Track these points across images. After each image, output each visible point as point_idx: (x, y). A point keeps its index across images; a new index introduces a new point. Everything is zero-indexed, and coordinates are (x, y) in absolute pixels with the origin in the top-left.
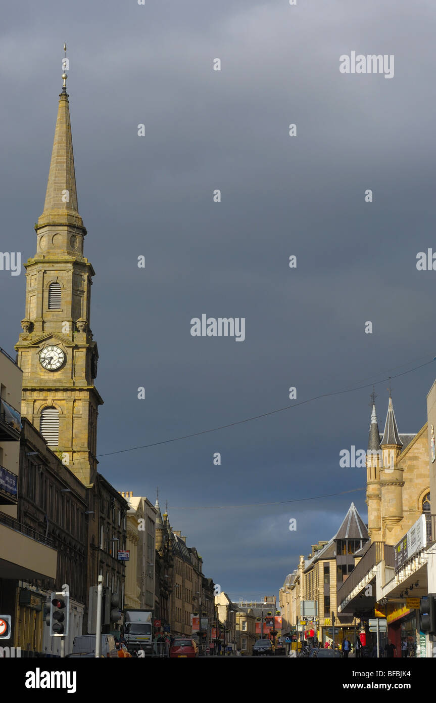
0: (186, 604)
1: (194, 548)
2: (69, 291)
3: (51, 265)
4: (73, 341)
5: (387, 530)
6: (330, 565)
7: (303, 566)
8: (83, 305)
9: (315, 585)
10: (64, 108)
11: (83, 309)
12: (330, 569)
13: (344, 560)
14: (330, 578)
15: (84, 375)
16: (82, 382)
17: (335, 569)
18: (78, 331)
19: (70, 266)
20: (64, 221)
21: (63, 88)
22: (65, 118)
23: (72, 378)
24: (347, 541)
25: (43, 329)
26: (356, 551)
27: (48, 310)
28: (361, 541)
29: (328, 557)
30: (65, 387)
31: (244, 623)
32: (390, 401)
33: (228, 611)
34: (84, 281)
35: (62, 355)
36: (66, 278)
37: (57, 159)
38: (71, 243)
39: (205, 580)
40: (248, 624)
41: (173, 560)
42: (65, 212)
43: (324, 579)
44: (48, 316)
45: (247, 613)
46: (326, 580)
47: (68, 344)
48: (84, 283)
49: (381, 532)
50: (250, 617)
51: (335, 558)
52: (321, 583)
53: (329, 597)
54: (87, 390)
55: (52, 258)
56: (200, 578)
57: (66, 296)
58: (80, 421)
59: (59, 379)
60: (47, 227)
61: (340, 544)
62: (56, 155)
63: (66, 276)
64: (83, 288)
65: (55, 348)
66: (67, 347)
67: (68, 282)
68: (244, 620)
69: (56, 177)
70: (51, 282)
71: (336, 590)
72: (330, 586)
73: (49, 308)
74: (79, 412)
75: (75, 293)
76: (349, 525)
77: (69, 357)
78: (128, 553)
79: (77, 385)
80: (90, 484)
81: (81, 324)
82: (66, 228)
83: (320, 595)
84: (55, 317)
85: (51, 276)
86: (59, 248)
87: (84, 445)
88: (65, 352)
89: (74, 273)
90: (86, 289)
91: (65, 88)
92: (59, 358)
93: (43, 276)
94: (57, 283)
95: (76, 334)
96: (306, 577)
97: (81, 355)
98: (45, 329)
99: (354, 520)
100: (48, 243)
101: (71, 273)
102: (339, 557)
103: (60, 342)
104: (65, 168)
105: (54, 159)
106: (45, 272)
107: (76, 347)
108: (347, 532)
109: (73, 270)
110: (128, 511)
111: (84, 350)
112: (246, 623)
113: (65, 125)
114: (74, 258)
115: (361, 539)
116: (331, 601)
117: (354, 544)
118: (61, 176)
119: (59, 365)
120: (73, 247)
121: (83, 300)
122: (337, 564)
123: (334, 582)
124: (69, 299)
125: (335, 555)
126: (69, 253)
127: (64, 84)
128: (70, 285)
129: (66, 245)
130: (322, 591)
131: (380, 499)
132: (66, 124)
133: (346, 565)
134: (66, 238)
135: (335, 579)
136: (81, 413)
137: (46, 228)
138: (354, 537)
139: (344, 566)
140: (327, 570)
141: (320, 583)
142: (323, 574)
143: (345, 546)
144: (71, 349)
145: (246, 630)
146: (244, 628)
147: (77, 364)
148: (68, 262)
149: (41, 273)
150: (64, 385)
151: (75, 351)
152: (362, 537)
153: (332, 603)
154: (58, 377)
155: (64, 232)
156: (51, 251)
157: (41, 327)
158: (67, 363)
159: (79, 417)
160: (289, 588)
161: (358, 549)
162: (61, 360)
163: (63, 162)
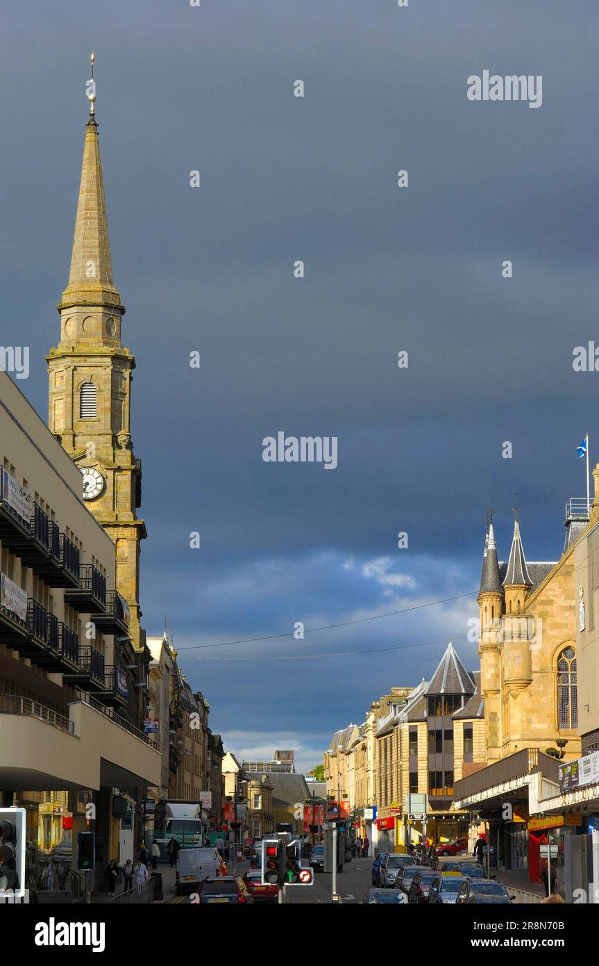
0: (196, 778)
1: (200, 693)
2: (107, 394)
3: (83, 359)
4: (114, 461)
5: (511, 697)
6: (418, 729)
7: (374, 727)
8: (124, 412)
9: (395, 756)
10: (94, 143)
11: (124, 417)
12: (418, 735)
13: (439, 723)
14: (418, 747)
15: (128, 505)
16: (126, 516)
17: (426, 735)
18: (120, 448)
19: (108, 361)
20: (99, 299)
21: (91, 115)
22: (94, 157)
23: (114, 510)
24: (443, 697)
25: (74, 445)
26: (455, 710)
27: (80, 420)
28: (462, 697)
29: (416, 718)
30: (105, 522)
31: (256, 796)
32: (516, 525)
33: (238, 781)
34: (125, 379)
35: (100, 480)
36: (104, 378)
37: (86, 214)
38: (107, 328)
39: (211, 738)
40: (262, 800)
41: (181, 716)
42: (99, 287)
43: (410, 748)
44: (81, 428)
45: (261, 782)
46: (412, 750)
47: (108, 465)
48: (125, 383)
49: (500, 696)
50: (265, 789)
51: (425, 720)
52: (406, 753)
53: (417, 773)
54: (135, 526)
55: (84, 350)
56: (207, 735)
57: (102, 400)
58: (125, 566)
59: (96, 511)
60: (76, 307)
61: (433, 702)
62: (84, 207)
63: (103, 373)
64: (124, 389)
65: (91, 471)
66: (107, 469)
67: (105, 382)
68: (257, 793)
69: (85, 238)
70: (84, 382)
71: (426, 765)
72: (418, 759)
73: (81, 417)
74: (124, 554)
75: (114, 397)
76: (445, 675)
77: (109, 482)
78: (157, 723)
79: (121, 519)
80: (140, 647)
81: (124, 438)
82: (100, 309)
83: (403, 772)
84: (89, 429)
85: (84, 374)
86: (92, 336)
87: (131, 598)
88: (105, 476)
89: (113, 371)
90: (127, 391)
91: (93, 115)
92: (97, 484)
93: (73, 374)
94: (91, 383)
95: (117, 452)
96: (380, 744)
97: (125, 480)
98: (77, 444)
99: (452, 668)
100: (78, 329)
101: (109, 371)
102: (431, 719)
103: (97, 463)
104: (96, 225)
105: (81, 213)
106: (75, 369)
107: (119, 469)
108: (443, 685)
109: (112, 367)
110: (151, 662)
111: (129, 473)
112: (260, 798)
113: (94, 167)
114: (113, 349)
115: (462, 694)
116: (419, 780)
117: (452, 701)
118: (92, 238)
119: (96, 493)
120: (110, 333)
121: (124, 406)
122: (428, 728)
123: (423, 753)
124: (108, 404)
125: (425, 715)
126: (105, 343)
127: (92, 109)
128: (109, 386)
129: (101, 331)
130: (406, 765)
131: (500, 652)
132: (97, 165)
133: (441, 730)
134: (100, 322)
135: (426, 750)
136: (126, 555)
137: (75, 309)
138: (453, 691)
139: (439, 732)
140: (413, 736)
141: (403, 754)
142: (408, 741)
143: (439, 703)
144: (112, 472)
145: (260, 807)
146: (256, 805)
147: (120, 491)
148: (105, 356)
149: (70, 370)
150: (104, 519)
151: (116, 473)
152: (463, 691)
153: (421, 783)
154: (95, 509)
155: (99, 314)
156: (83, 340)
157: (72, 442)
158: (107, 491)
159: (125, 560)
160: (342, 752)
161: (458, 708)
162: (100, 487)
163: (94, 218)
